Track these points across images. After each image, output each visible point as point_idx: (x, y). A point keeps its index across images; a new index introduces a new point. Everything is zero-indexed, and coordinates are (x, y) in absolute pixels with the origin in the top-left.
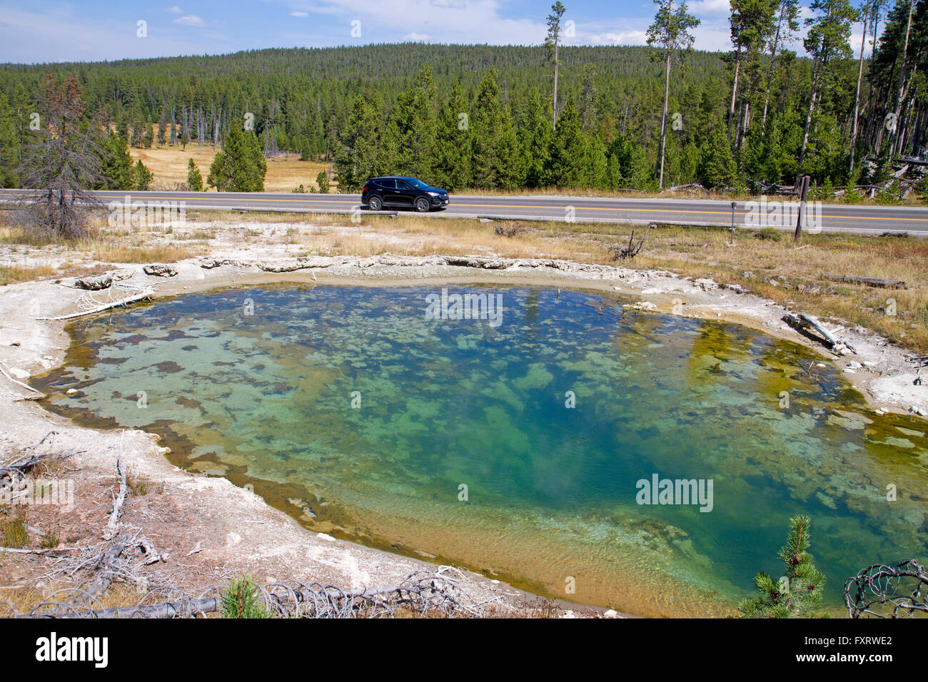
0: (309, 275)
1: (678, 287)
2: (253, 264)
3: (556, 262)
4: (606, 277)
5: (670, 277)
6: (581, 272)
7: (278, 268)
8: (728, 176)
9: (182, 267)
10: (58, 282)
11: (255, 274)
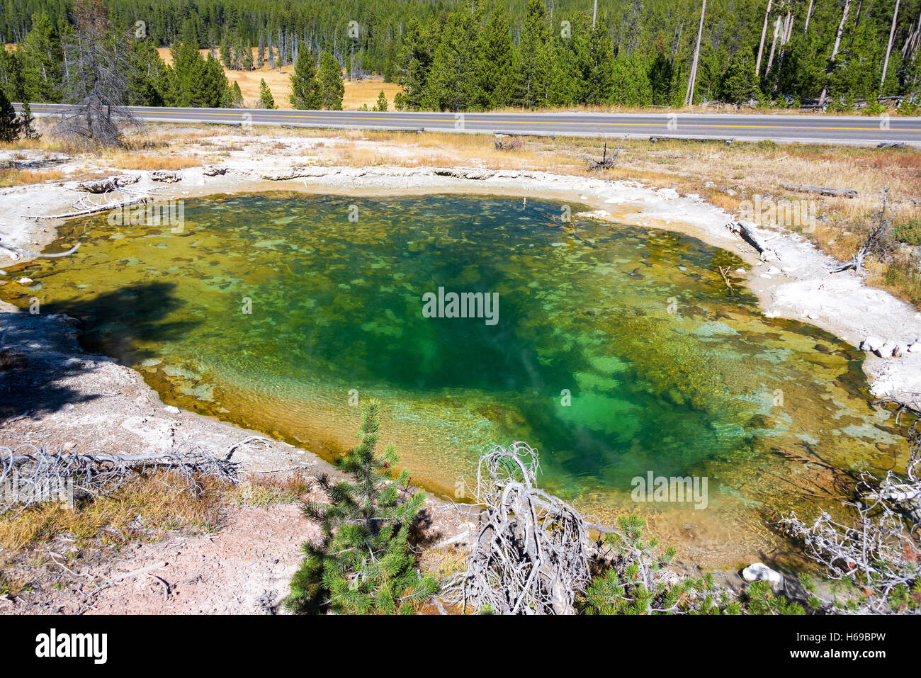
0: (302, 184)
1: (640, 196)
2: (253, 173)
3: (534, 174)
4: (577, 187)
5: (636, 187)
6: (555, 183)
7: (275, 177)
8: (751, 90)
9: (185, 174)
10: (61, 185)
11: (253, 182)
